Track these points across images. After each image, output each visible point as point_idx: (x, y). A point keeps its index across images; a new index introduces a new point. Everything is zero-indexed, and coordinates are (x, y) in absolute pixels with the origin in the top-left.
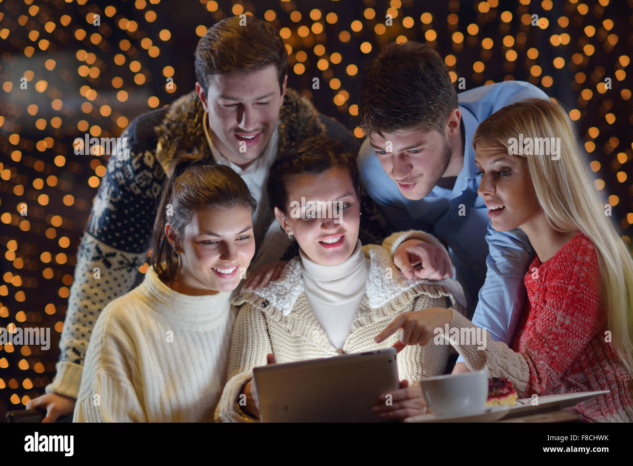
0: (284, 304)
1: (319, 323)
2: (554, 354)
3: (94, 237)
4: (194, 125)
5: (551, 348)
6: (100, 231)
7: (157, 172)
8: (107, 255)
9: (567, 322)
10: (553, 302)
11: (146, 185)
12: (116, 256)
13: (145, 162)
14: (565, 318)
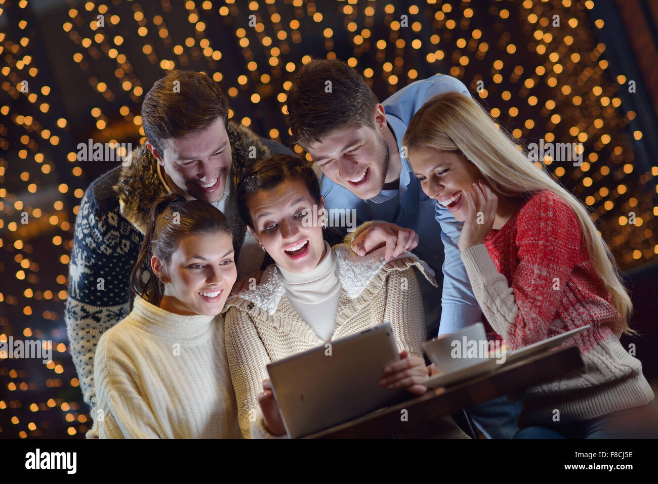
0: (269, 304)
2: (539, 304)
3: (77, 300)
4: (151, 176)
5: (534, 299)
6: (82, 294)
7: (122, 228)
8: (94, 313)
9: (544, 274)
10: (528, 258)
11: (116, 243)
12: (103, 312)
13: (110, 223)
14: (541, 271)
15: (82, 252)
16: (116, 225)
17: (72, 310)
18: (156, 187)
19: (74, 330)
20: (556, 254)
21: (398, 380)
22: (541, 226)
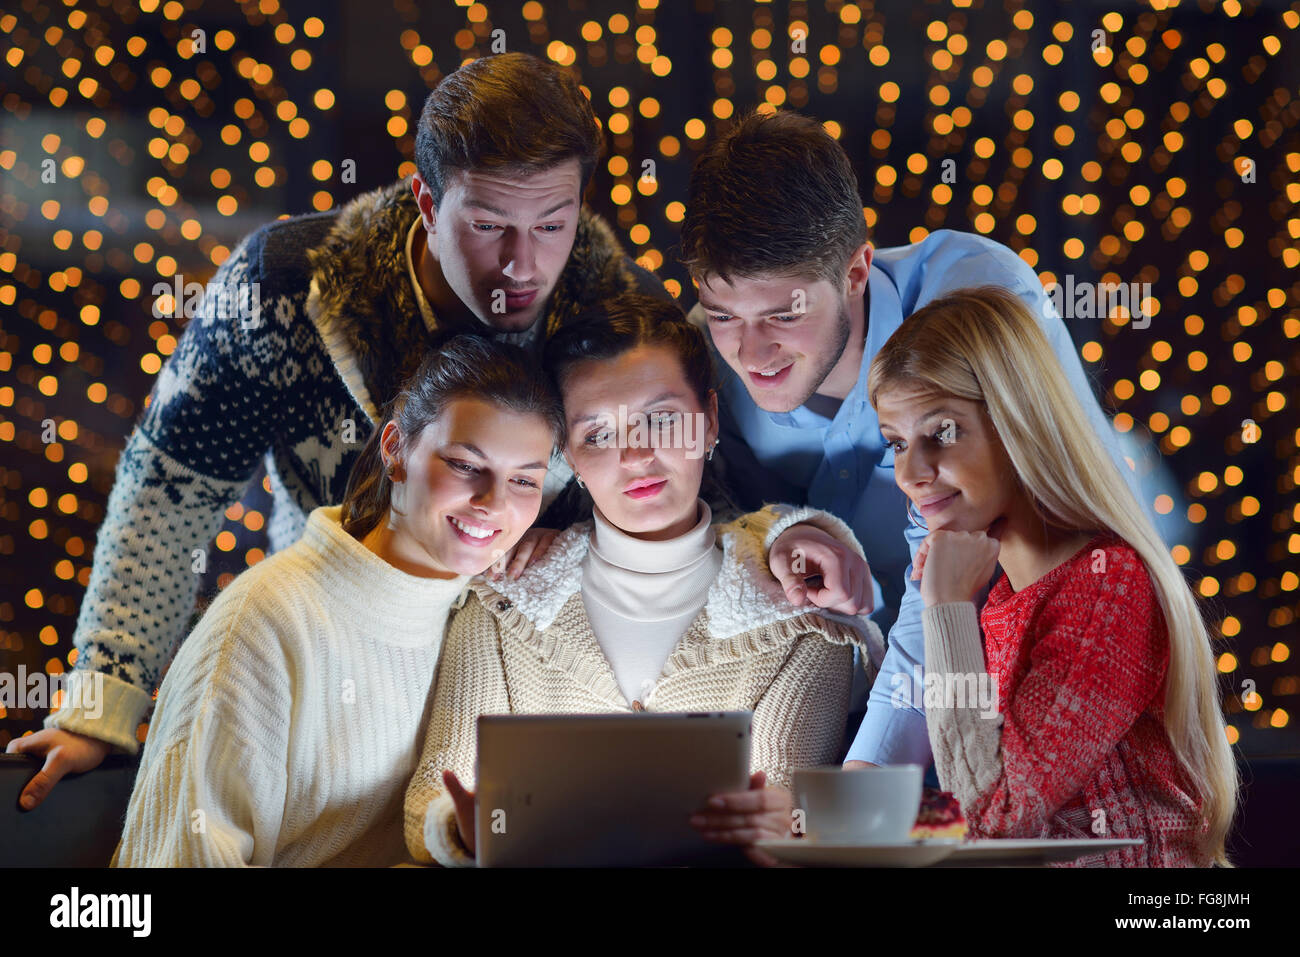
0: (541, 608)
1: (602, 651)
2: (1047, 768)
3: (152, 440)
4: (390, 255)
5: (1042, 756)
6: (164, 432)
7: (296, 336)
8: (176, 480)
9: (1075, 708)
10: (1050, 666)
11: (273, 361)
12: (194, 482)
13: (277, 318)
14: (1070, 699)
15: (200, 353)
16: (287, 326)
17: (137, 457)
18: (392, 278)
19: (124, 498)
20: (1108, 673)
21: (731, 828)
22: (1097, 608)
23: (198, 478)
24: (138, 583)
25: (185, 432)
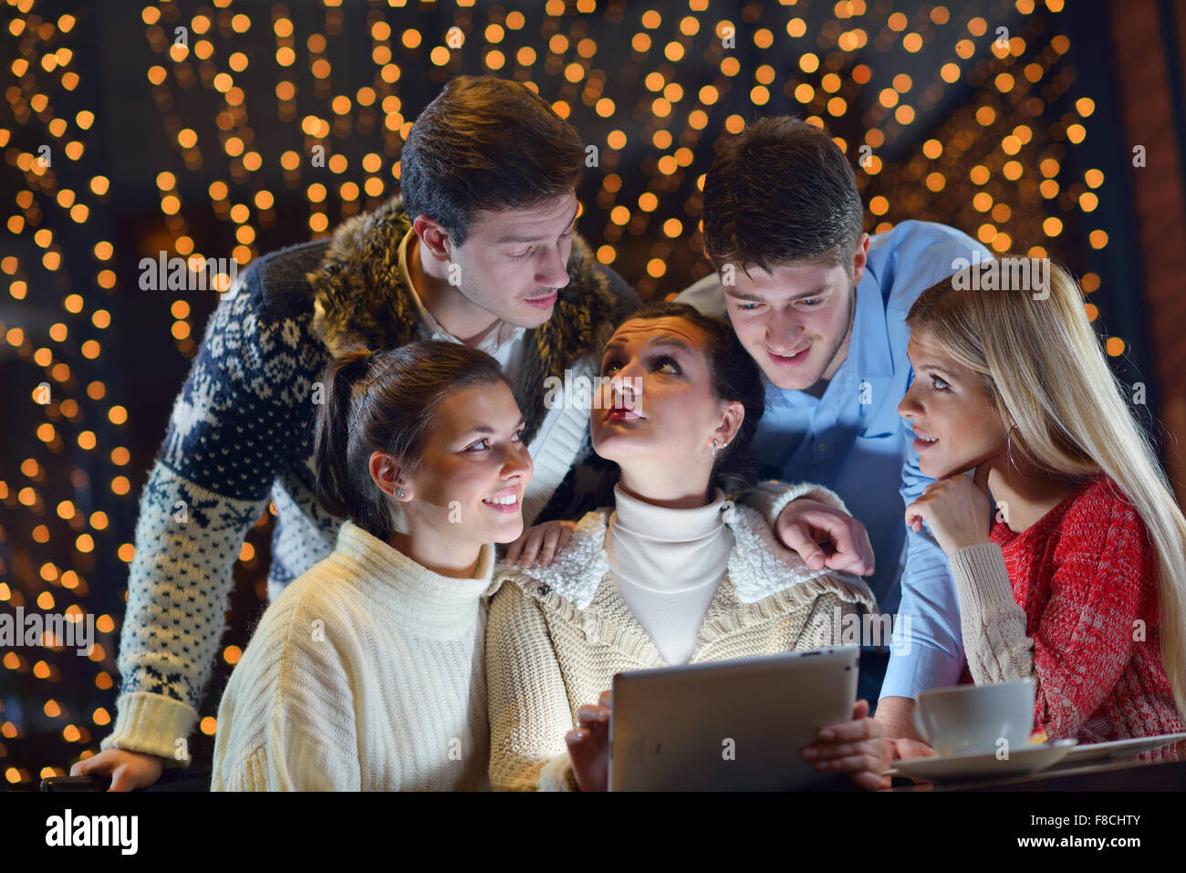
0: (578, 590)
2: (1079, 680)
3: (175, 470)
4: (385, 269)
5: (1073, 670)
6: (187, 462)
7: (304, 356)
8: (202, 505)
9: (1098, 625)
10: (1071, 590)
11: (283, 380)
12: (218, 506)
13: (285, 340)
14: (1093, 617)
15: (213, 382)
16: (295, 347)
17: (162, 488)
18: (390, 291)
19: (153, 528)
21: (841, 756)
22: (1109, 535)
23: (223, 500)
24: (177, 606)
25: (206, 457)
